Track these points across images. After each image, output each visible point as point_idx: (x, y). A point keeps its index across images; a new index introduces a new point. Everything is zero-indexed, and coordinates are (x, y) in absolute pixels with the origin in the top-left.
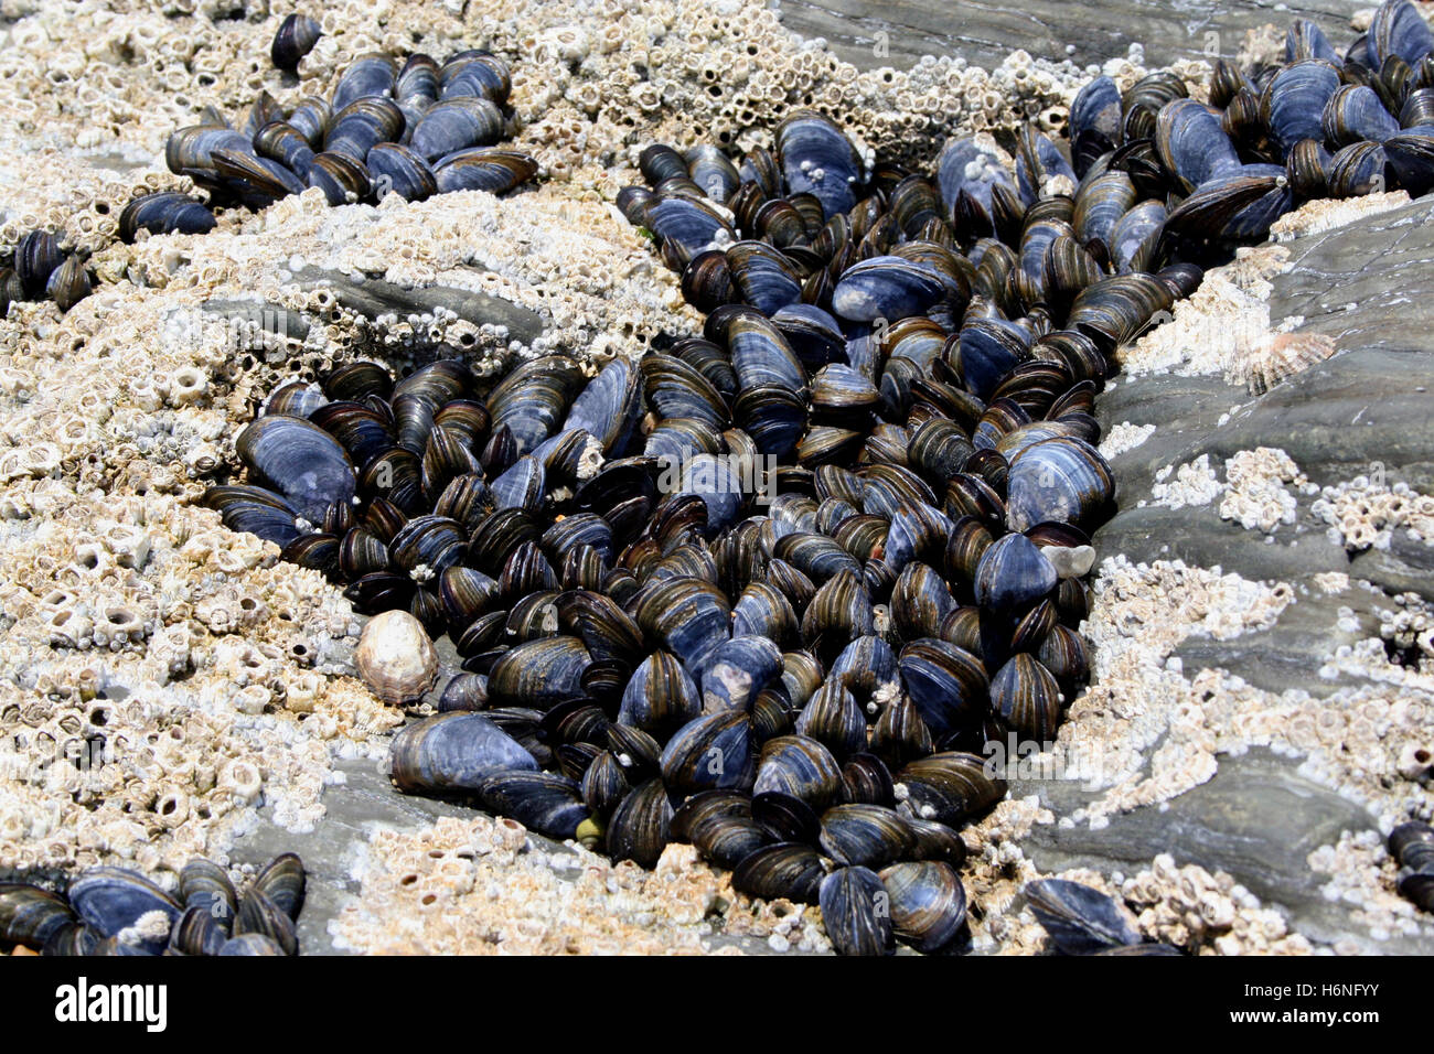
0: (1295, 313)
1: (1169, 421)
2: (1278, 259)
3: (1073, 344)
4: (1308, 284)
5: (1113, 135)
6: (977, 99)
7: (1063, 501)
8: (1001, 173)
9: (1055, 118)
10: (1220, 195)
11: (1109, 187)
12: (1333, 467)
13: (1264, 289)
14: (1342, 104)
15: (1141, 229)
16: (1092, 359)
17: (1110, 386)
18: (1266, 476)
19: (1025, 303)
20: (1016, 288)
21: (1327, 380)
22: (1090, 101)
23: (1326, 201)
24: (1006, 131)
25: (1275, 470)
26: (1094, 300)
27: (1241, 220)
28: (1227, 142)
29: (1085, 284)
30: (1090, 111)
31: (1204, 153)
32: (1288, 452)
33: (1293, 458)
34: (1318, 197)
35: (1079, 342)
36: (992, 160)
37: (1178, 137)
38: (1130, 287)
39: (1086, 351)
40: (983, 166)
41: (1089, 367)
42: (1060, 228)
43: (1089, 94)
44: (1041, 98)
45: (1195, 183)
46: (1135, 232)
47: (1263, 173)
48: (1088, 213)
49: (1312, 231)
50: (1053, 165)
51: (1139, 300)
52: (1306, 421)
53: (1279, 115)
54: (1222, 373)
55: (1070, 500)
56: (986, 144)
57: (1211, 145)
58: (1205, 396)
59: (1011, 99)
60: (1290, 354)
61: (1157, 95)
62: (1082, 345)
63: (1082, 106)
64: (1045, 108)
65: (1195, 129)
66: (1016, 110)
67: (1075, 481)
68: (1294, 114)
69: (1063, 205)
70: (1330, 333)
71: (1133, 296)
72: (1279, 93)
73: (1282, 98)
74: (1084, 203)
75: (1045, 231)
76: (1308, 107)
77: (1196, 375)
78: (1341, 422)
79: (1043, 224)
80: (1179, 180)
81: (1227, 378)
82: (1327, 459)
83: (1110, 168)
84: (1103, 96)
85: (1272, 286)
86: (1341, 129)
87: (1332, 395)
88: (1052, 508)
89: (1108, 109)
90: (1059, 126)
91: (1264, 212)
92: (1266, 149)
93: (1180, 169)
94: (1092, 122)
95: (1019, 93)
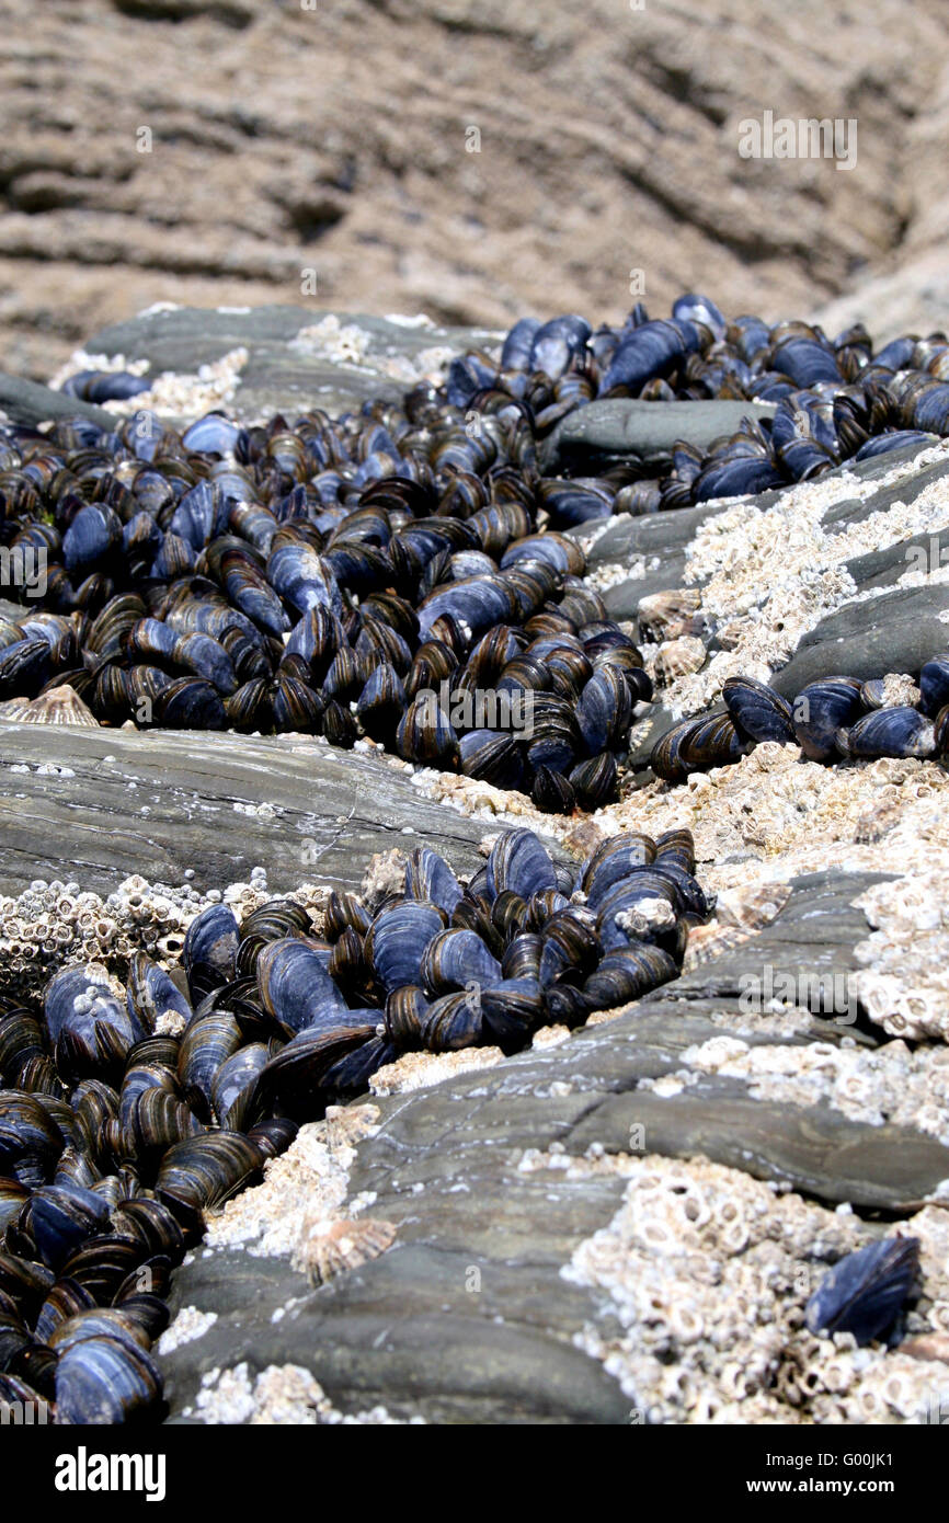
0: (370, 1189)
1: (230, 1310)
2: (367, 1119)
3: (149, 1214)
4: (386, 1156)
5: (227, 967)
6: (90, 926)
7: (106, 1408)
8: (113, 1006)
9: (173, 946)
10: (315, 1046)
11: (214, 1029)
12: (353, 1395)
13: (347, 1155)
14: (439, 952)
15: (244, 1076)
16: (168, 1229)
17: (189, 1259)
18: (290, 1400)
19: (116, 1157)
20: (107, 1142)
21: (360, 1290)
22: (204, 931)
23: (421, 1056)
24: (121, 958)
25: (300, 1394)
26: (182, 1160)
27: (338, 1071)
28: (330, 984)
29: (175, 1139)
30: (204, 942)
31: (306, 996)
32: (313, 1374)
33: (320, 1381)
34: (414, 1050)
35: (155, 1212)
36: (104, 991)
37: (278, 980)
38: (218, 1147)
39: (162, 1221)
40: (93, 999)
41: (165, 1238)
42: (159, 1075)
43: (202, 924)
44: (159, 925)
45: (297, 1029)
46: (237, 1079)
47: (362, 1022)
48: (191, 1056)
49: (406, 1088)
50: (164, 998)
51: (227, 1159)
52: (332, 1338)
53: (382, 957)
54: (291, 1255)
55: (113, 1406)
56: (98, 975)
57: (312, 989)
58: (265, 1283)
59: (126, 926)
60: (346, 1246)
61: (276, 924)
62: (159, 1215)
63: (195, 936)
64: (163, 935)
65: (296, 972)
66: (131, 937)
67: (118, 1385)
68: (398, 956)
69: (166, 1046)
70: (393, 1218)
71: (221, 1156)
72: (381, 935)
73: (385, 941)
74: (188, 1045)
75: (143, 1077)
76: (411, 950)
77: (266, 1255)
78: (364, 1344)
79: (141, 1069)
80: (280, 1025)
81: (293, 1262)
82: (348, 1386)
83: (216, 1007)
84: (217, 925)
85: (355, 1153)
86: (438, 977)
87: (363, 1308)
88: (95, 1414)
89: (222, 939)
90: (178, 953)
91: (362, 1063)
92: (372, 992)
93: (281, 1013)
94: (206, 953)
95: (135, 920)
